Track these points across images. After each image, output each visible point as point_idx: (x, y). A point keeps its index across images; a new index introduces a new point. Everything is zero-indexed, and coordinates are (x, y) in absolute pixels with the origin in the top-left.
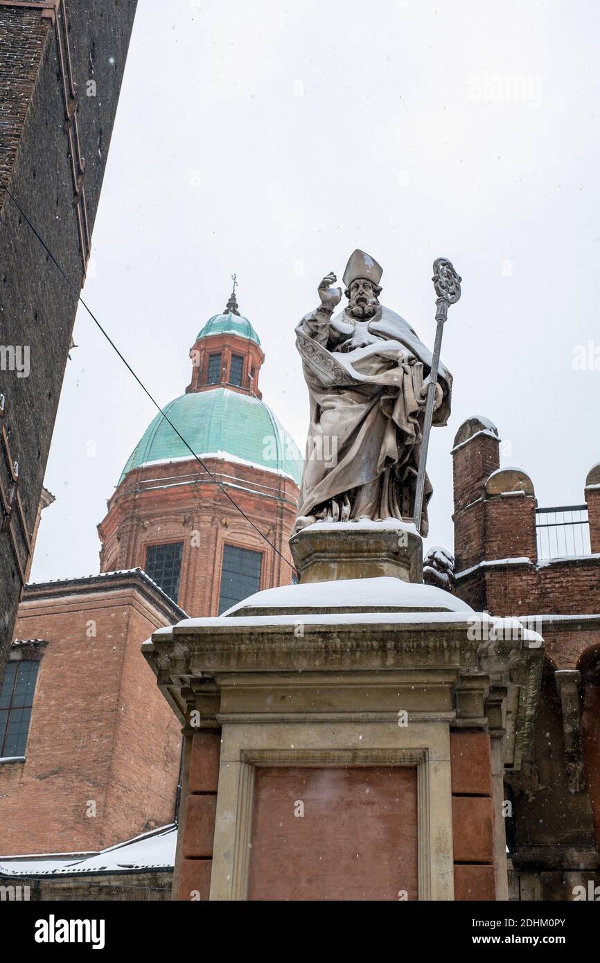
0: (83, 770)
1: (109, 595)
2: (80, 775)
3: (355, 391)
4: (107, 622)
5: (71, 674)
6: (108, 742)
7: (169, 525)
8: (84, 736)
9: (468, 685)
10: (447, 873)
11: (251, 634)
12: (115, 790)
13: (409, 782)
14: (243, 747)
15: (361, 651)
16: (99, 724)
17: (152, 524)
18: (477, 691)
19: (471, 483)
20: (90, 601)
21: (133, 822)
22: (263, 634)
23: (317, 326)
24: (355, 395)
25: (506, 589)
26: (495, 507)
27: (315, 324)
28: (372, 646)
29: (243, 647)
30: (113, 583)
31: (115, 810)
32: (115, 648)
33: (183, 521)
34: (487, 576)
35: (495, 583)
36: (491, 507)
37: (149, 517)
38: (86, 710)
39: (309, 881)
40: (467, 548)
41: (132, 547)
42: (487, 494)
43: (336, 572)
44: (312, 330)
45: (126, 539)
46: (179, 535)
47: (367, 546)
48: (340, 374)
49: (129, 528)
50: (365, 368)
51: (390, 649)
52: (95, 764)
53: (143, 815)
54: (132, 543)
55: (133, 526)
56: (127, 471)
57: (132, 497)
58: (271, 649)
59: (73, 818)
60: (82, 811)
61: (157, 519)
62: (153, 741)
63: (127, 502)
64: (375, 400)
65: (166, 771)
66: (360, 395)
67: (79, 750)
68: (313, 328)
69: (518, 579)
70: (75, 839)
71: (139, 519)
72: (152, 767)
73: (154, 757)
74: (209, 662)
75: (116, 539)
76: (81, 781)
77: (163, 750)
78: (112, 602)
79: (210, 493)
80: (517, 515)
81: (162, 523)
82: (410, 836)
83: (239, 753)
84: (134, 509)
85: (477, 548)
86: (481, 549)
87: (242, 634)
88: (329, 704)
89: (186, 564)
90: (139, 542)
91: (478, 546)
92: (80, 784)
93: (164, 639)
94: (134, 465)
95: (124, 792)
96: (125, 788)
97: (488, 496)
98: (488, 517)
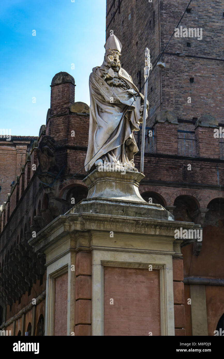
3: (119, 107)
10: (172, 308)
13: (156, 275)
14: (102, 260)
19: (61, 104)
23: (104, 73)
25: (76, 158)
26: (74, 118)
27: (104, 72)
34: (68, 151)
35: (72, 155)
36: (72, 118)
39: (124, 309)
40: (57, 135)
42: (70, 112)
44: (102, 75)
47: (127, 177)
48: (116, 99)
50: (122, 97)
64: (124, 111)
66: (120, 109)
68: (103, 74)
69: (81, 154)
74: (93, 227)
80: (83, 124)
82: (157, 294)
83: (100, 262)
86: (66, 137)
88: (132, 246)
91: (64, 136)
93: (75, 216)
97: (71, 113)
98: (70, 123)
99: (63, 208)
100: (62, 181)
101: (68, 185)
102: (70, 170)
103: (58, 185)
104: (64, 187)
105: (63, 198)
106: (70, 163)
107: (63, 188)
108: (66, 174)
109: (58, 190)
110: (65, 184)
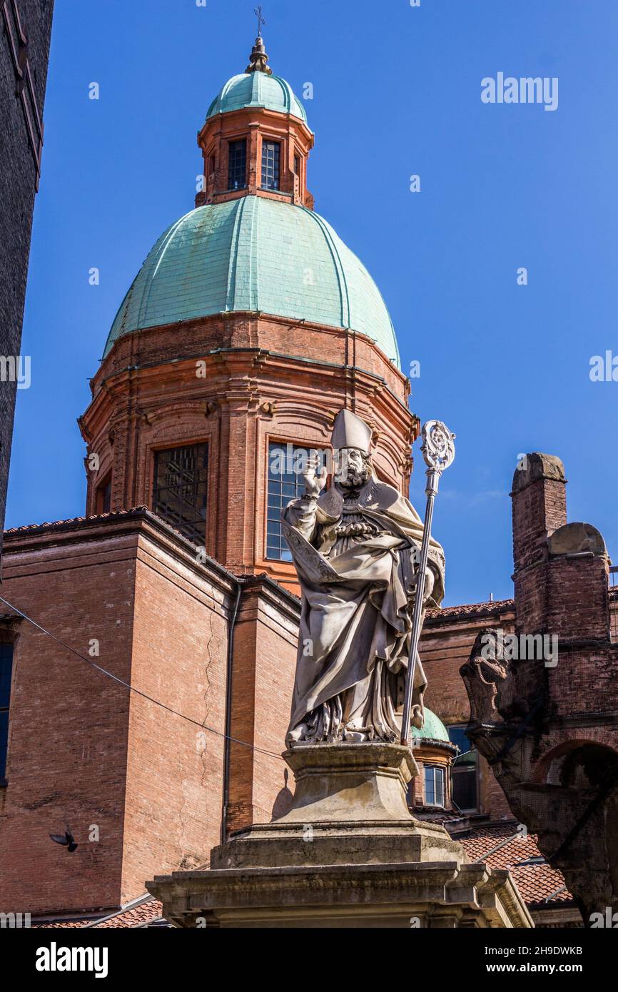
0: (88, 795)
1: (104, 546)
2: (85, 801)
4: (105, 585)
5: (61, 661)
6: (119, 755)
7: (184, 418)
8: (86, 748)
9: (442, 912)
11: (243, 877)
12: (134, 820)
15: (342, 889)
16: (106, 730)
17: (159, 418)
18: (449, 917)
19: (532, 537)
20: (78, 555)
21: (164, 861)
22: (253, 876)
23: (302, 516)
24: (342, 593)
25: (571, 673)
26: (560, 569)
27: (300, 513)
28: (351, 884)
29: (236, 887)
30: (109, 528)
31: (137, 848)
32: (118, 622)
33: (205, 410)
36: (554, 570)
37: (156, 406)
38: (85, 711)
40: (529, 619)
41: (132, 452)
42: (551, 554)
43: (327, 787)
45: (124, 441)
46: (200, 432)
48: (326, 572)
49: (125, 426)
51: (367, 886)
52: (104, 786)
53: (178, 850)
54: (133, 447)
55: (130, 421)
56: (116, 336)
57: (127, 377)
58: (262, 888)
59: (81, 861)
60: (91, 851)
61: (167, 409)
62: (184, 746)
63: (120, 384)
64: (363, 594)
65: (206, 787)
67: (81, 768)
68: (298, 517)
69: (585, 660)
70: (85, 889)
71: (140, 409)
72: (185, 783)
73: (187, 769)
74: (207, 901)
75: (108, 441)
76: (88, 810)
77: (198, 757)
78: (108, 556)
79: (242, 365)
81: (172, 415)
84: (131, 393)
85: (539, 622)
86: (543, 622)
87: (234, 877)
89: (214, 476)
90: (142, 446)
91: (539, 619)
92: (86, 814)
94: (127, 326)
95: (148, 822)
96: (150, 815)
97: (551, 557)
98: (551, 582)
99: (551, 809)
100: (537, 740)
101: (554, 745)
102: (555, 707)
103: (529, 752)
104: (543, 755)
105: (548, 781)
106: (557, 688)
107: (541, 758)
108: (547, 719)
109: (528, 763)
110: (548, 744)
